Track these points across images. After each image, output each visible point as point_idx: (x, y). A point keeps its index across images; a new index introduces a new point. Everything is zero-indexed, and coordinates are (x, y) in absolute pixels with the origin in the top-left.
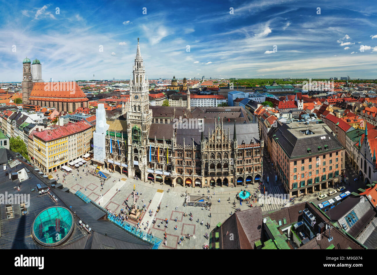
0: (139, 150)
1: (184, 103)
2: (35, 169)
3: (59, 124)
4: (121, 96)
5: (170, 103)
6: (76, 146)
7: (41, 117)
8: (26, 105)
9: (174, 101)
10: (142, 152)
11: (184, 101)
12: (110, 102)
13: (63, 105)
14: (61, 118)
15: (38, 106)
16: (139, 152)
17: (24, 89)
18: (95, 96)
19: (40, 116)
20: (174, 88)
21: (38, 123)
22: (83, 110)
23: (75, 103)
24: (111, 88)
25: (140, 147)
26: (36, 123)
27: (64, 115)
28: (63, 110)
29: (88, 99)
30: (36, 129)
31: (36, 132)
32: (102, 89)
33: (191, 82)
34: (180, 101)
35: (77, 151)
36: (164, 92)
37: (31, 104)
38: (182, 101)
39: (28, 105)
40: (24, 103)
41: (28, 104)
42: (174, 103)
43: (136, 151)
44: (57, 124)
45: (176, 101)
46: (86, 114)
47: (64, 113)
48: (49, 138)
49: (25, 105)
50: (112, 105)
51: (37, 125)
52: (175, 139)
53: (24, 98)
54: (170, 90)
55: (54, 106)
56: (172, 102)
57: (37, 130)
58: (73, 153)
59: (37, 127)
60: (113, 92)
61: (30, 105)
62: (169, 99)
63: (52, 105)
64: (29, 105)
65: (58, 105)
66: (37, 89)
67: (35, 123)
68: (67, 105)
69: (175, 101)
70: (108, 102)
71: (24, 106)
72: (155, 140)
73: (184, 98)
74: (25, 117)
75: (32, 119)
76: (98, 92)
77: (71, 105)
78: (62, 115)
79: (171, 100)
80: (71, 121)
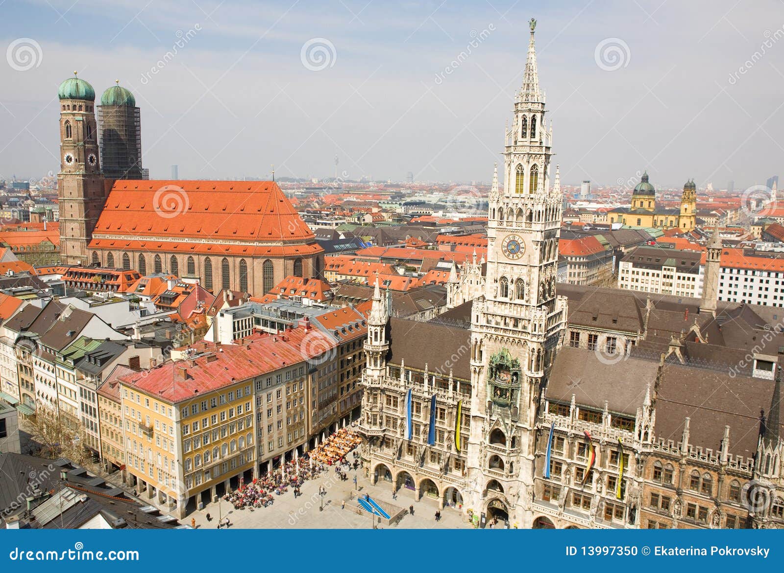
0: (508, 436)
1: (681, 282)
2: (143, 509)
3: (215, 337)
4: (440, 238)
5: (625, 275)
6: (284, 413)
7: (143, 313)
8: (80, 270)
9: (641, 270)
10: (520, 444)
11: (682, 275)
12: (400, 260)
13: (225, 268)
14: (222, 315)
15: (128, 273)
16: (508, 443)
17: (67, 205)
18: (342, 237)
19: (139, 312)
20: (639, 221)
21: (137, 336)
22: (304, 287)
23: (274, 260)
24: (400, 210)
25: (515, 425)
26: (129, 338)
27: (232, 303)
28: (226, 285)
29: (321, 248)
30: (131, 359)
31: (129, 371)
32: (369, 211)
33: (711, 200)
34: (665, 273)
35: (285, 431)
36: (603, 233)
37: (99, 265)
38: (675, 274)
39: (85, 271)
40: (71, 262)
41: (85, 267)
42: (640, 277)
43: (497, 436)
44: (209, 337)
45: (651, 271)
46: (316, 301)
47: (231, 298)
48: (182, 391)
49: (75, 270)
50: (407, 269)
51: (131, 348)
52: (650, 415)
53: (69, 244)
54: (626, 227)
55: (191, 269)
56: (630, 272)
57: (135, 364)
58: (270, 437)
59: (132, 352)
60: (409, 223)
61: (97, 270)
62: (621, 263)
63: (186, 269)
64: (90, 271)
65: (208, 265)
66: (123, 207)
67: (121, 337)
68: (243, 268)
69: (646, 271)
70: (392, 259)
71: (71, 273)
72: (572, 407)
73: (683, 263)
74: (81, 319)
75: (110, 325)
76: (355, 224)
77: (256, 268)
78: (226, 306)
79: (631, 264)
80: (261, 327)
